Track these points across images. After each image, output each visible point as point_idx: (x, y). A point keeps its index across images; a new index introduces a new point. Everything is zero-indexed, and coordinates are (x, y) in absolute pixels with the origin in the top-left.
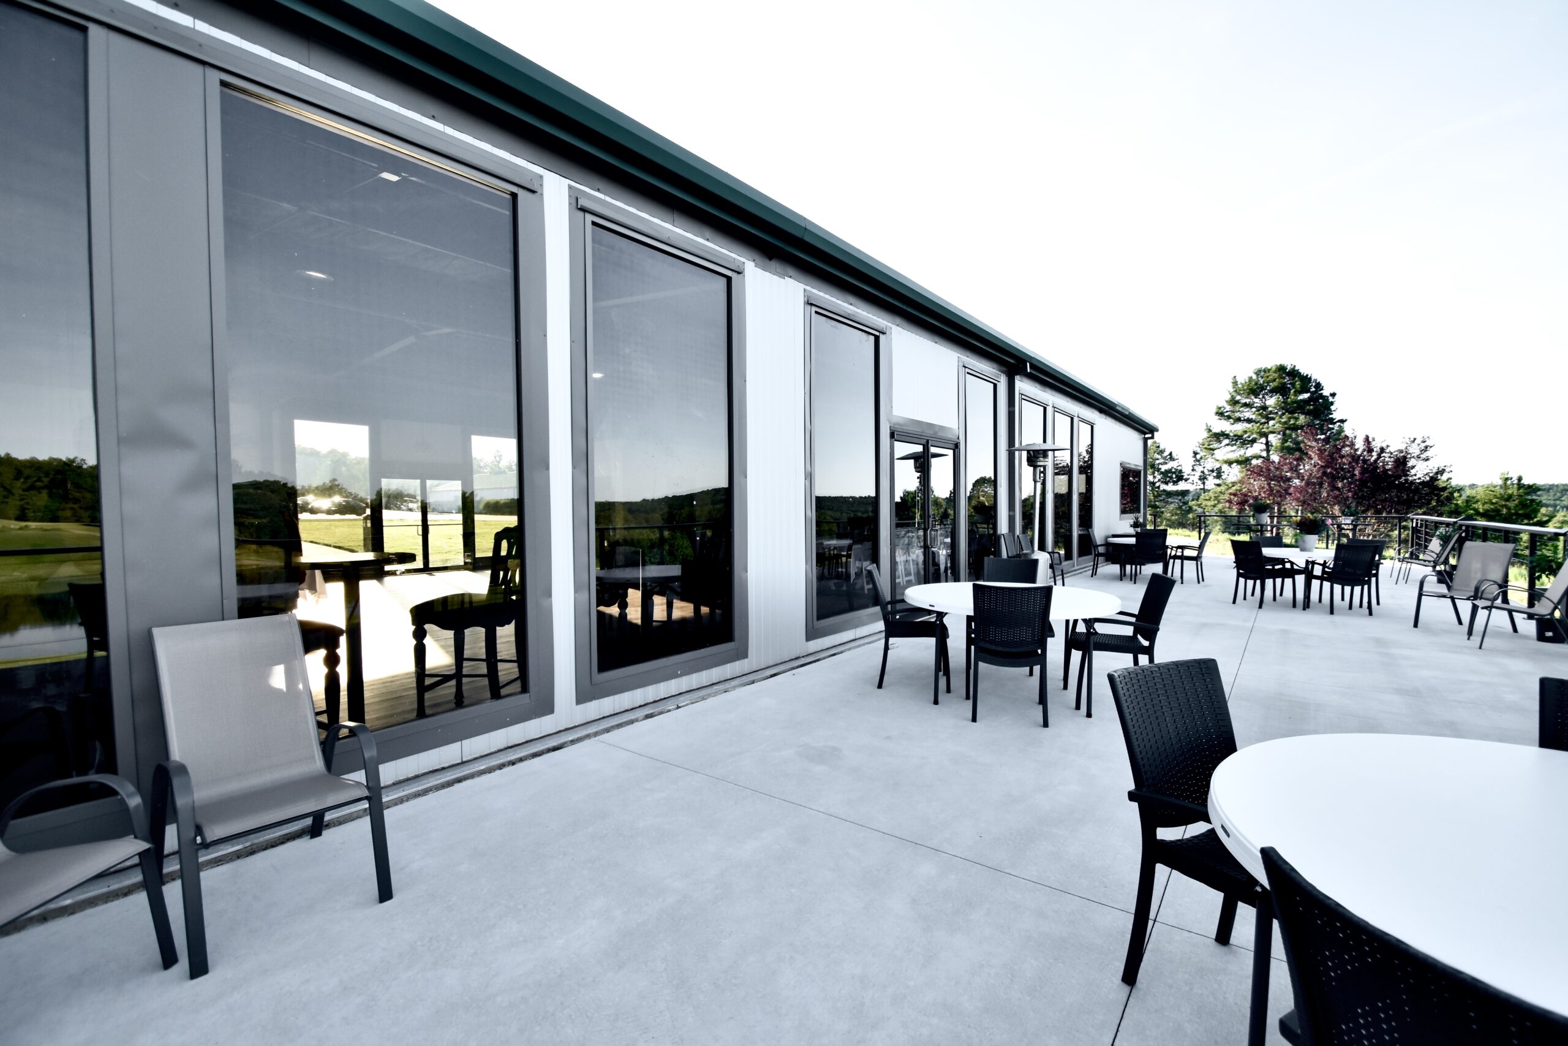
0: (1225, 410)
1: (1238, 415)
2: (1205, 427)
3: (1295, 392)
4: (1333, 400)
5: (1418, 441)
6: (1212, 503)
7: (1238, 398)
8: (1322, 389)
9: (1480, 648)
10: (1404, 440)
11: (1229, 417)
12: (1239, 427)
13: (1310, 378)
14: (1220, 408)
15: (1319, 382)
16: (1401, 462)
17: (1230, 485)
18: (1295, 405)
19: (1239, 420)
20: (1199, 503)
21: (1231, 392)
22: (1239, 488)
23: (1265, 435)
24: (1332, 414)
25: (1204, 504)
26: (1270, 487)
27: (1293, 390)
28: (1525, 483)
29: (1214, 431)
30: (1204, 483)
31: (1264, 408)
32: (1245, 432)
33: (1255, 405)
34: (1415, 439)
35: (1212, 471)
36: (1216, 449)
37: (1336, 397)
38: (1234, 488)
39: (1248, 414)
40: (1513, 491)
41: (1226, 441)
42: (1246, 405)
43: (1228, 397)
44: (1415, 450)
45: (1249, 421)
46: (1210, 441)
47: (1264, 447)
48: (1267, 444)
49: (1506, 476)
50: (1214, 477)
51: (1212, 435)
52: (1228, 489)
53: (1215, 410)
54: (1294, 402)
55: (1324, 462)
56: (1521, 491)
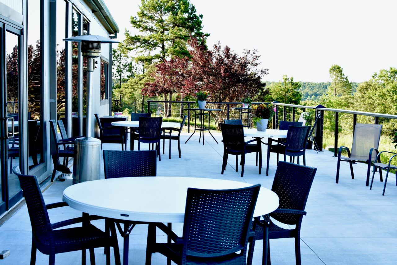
0: (137, 20)
1: (145, 24)
2: (125, 32)
3: (181, 11)
4: (201, 20)
5: (251, 52)
6: (130, 90)
7: (145, 12)
8: (195, 12)
9: (383, 195)
10: (244, 51)
11: (140, 26)
12: (146, 35)
13: (189, 3)
14: (133, 18)
15: (194, 7)
16: (244, 65)
17: (142, 77)
18: (181, 21)
19: (146, 28)
20: (121, 90)
21: (141, 7)
22: (147, 80)
23: (162, 41)
24: (201, 30)
25: (124, 91)
26: (171, 80)
27: (180, 10)
28: (294, 82)
29: (131, 35)
30: (120, 75)
31: (162, 21)
32: (151, 38)
33: (156, 18)
34: (250, 51)
35: (126, 66)
36: (132, 49)
37: (203, 18)
38: (144, 79)
39: (152, 24)
40: (289, 86)
41: (138, 44)
42: (151, 18)
43: (140, 11)
44: (250, 58)
45: (151, 30)
46: (128, 43)
47: (161, 50)
48: (163, 47)
49: (286, 77)
50: (127, 70)
51: (129, 38)
52: (140, 80)
53: (130, 20)
54: (181, 19)
55: (203, 63)
56: (293, 87)
